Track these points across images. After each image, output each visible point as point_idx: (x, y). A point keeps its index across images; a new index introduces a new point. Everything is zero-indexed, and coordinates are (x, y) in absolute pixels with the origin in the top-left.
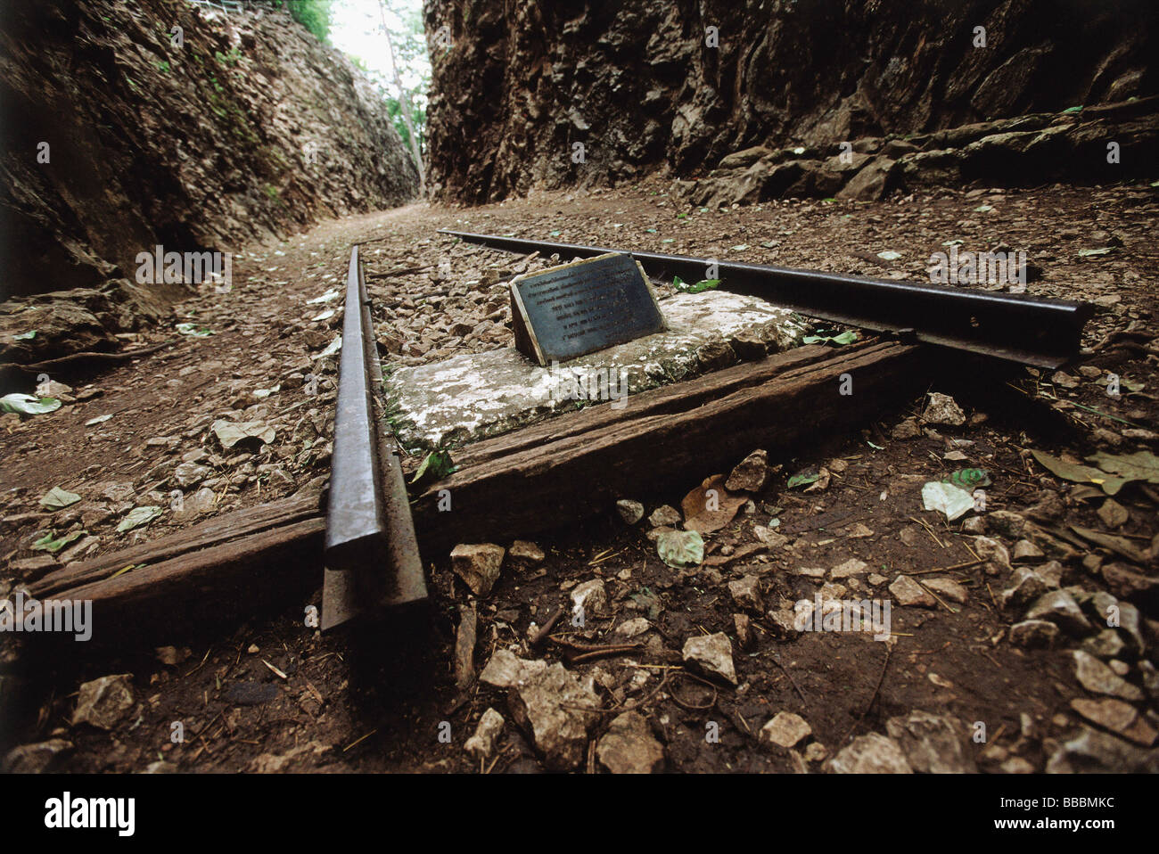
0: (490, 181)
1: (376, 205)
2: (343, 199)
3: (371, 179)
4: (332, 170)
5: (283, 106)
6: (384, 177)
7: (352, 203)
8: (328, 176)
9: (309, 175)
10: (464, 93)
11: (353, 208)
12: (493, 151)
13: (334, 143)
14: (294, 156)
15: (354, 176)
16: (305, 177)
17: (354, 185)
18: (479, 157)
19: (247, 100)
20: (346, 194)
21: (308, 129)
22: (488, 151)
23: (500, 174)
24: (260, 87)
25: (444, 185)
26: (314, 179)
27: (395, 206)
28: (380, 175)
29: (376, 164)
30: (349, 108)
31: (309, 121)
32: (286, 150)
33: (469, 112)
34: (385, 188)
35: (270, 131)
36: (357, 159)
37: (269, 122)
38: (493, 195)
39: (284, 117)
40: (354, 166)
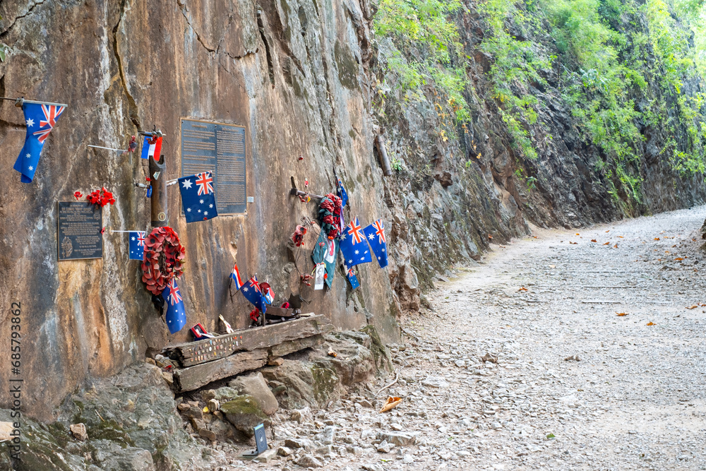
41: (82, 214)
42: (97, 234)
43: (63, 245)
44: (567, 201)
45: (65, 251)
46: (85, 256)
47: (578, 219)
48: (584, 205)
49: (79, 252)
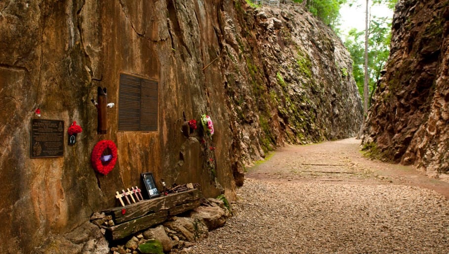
0: (406, 149)
1: (325, 135)
2: (304, 129)
3: (327, 116)
4: (303, 108)
5: (285, 64)
6: (337, 116)
7: (309, 131)
8: (298, 112)
9: (288, 110)
10: (403, 89)
11: (309, 136)
12: (413, 130)
13: (310, 90)
14: (282, 97)
15: (316, 113)
16: (285, 111)
17: (314, 120)
18: (403, 131)
19: (266, 62)
20: (308, 125)
21: (296, 80)
22: (410, 129)
23: (414, 146)
24: (275, 52)
25: (375, 140)
26: (289, 113)
27: (339, 138)
28: (334, 114)
29: (334, 105)
30: (326, 67)
31: (298, 75)
32: (278, 94)
33: (402, 101)
34: (335, 123)
35: (274, 81)
36: (321, 101)
37: (274, 75)
38: (406, 159)
39: (284, 71)
40: (318, 106)
41: (49, 127)
42: (61, 141)
43: (34, 148)
44: (301, 132)
45: (36, 152)
46: (51, 155)
47: (305, 140)
48: (308, 134)
49: (47, 153)
